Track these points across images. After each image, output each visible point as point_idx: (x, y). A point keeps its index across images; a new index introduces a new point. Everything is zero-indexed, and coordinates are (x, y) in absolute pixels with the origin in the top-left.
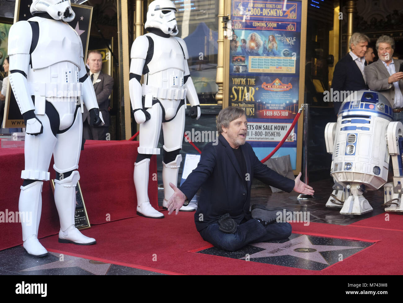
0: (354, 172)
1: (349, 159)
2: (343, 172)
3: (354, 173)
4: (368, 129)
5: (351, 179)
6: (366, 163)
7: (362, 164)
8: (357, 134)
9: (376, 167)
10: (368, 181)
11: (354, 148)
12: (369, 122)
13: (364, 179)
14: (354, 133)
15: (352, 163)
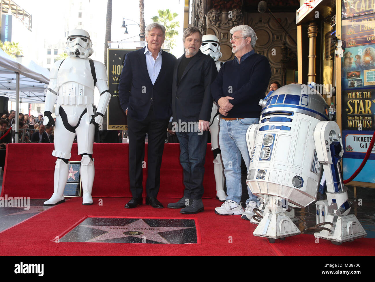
0: (268, 181)
1: (264, 165)
2: (255, 181)
3: (268, 183)
4: (289, 129)
5: (265, 191)
6: (283, 171)
7: (278, 172)
8: (274, 135)
9: (297, 177)
10: (286, 195)
11: (270, 152)
12: (291, 120)
13: (280, 192)
14: (271, 134)
15: (266, 170)
